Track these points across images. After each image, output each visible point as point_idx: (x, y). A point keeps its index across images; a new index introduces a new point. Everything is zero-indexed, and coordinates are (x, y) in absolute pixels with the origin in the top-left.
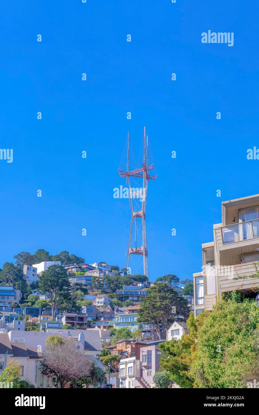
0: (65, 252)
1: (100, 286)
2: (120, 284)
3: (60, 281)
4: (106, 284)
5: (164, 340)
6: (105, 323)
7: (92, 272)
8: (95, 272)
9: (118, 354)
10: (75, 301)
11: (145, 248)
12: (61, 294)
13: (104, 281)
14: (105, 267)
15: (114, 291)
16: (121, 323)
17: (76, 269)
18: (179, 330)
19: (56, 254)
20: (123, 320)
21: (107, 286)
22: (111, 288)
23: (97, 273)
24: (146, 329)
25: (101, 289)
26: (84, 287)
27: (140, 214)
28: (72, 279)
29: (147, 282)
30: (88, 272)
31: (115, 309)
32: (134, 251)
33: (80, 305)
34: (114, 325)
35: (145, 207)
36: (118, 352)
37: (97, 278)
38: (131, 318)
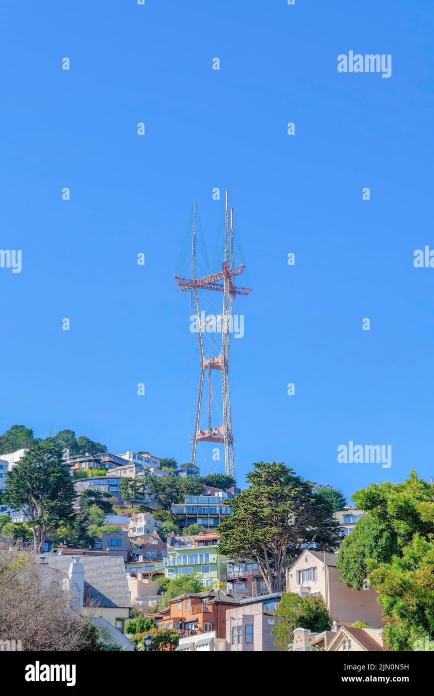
0: (68, 431)
1: (137, 498)
2: (178, 493)
3: (51, 479)
4: (150, 494)
5: (280, 594)
6: (146, 567)
7: (121, 470)
8: (127, 468)
9: (174, 627)
10: (84, 525)
11: (228, 429)
12: (53, 508)
13: (147, 487)
14: (147, 461)
15: (167, 506)
16: (180, 566)
17: (89, 465)
18: (315, 568)
19: (49, 436)
20: (186, 561)
21: (153, 497)
22: (160, 502)
23: (132, 471)
24: (236, 576)
25: (140, 502)
26: (105, 499)
27: (218, 362)
28: (80, 483)
29: (233, 488)
30: (113, 470)
31: (169, 540)
32: (207, 435)
33: (94, 534)
34: (166, 570)
35: (226, 349)
36: (174, 623)
37: (132, 480)
38: (201, 556)
